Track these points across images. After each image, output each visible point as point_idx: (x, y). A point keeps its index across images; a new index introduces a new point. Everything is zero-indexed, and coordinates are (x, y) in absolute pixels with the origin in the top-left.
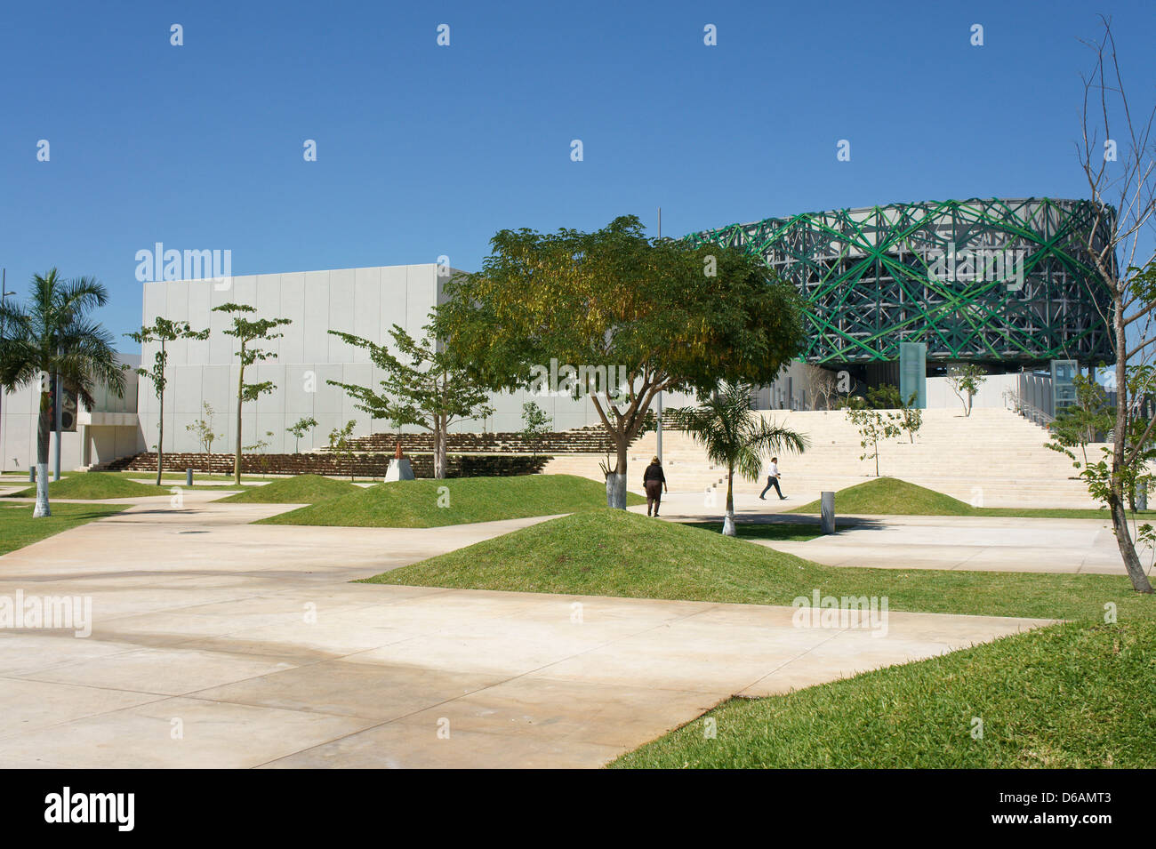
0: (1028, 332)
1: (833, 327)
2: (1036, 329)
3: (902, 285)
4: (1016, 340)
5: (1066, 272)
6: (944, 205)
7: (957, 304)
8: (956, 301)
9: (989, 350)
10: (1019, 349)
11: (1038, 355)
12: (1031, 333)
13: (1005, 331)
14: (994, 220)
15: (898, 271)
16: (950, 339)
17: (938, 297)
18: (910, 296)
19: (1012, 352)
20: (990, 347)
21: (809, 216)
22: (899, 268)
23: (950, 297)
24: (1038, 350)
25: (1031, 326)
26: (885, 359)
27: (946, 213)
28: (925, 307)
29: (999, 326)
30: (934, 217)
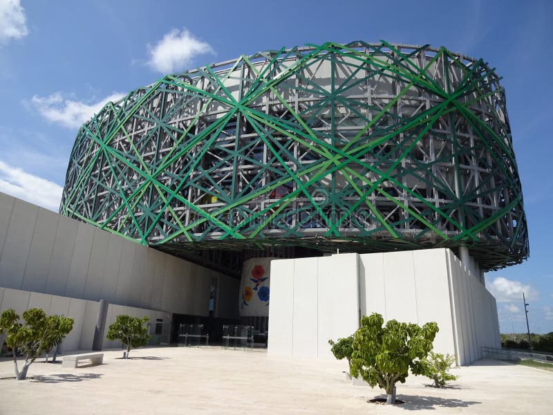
0: (434, 204)
1: (182, 199)
2: (443, 201)
3: (266, 141)
4: (417, 213)
5: (475, 134)
6: (322, 49)
7: (338, 163)
8: (335, 159)
9: (382, 225)
10: (423, 226)
11: (449, 236)
12: (437, 206)
13: (403, 201)
14: (384, 65)
15: (264, 125)
16: (327, 209)
17: (313, 156)
18: (277, 155)
19: (414, 231)
20: (383, 221)
21: (173, 78)
22: (265, 122)
23: (328, 155)
24: (448, 228)
25: (436, 196)
26: (238, 236)
27: (324, 57)
28: (295, 168)
29: (396, 194)
30: (307, 63)
